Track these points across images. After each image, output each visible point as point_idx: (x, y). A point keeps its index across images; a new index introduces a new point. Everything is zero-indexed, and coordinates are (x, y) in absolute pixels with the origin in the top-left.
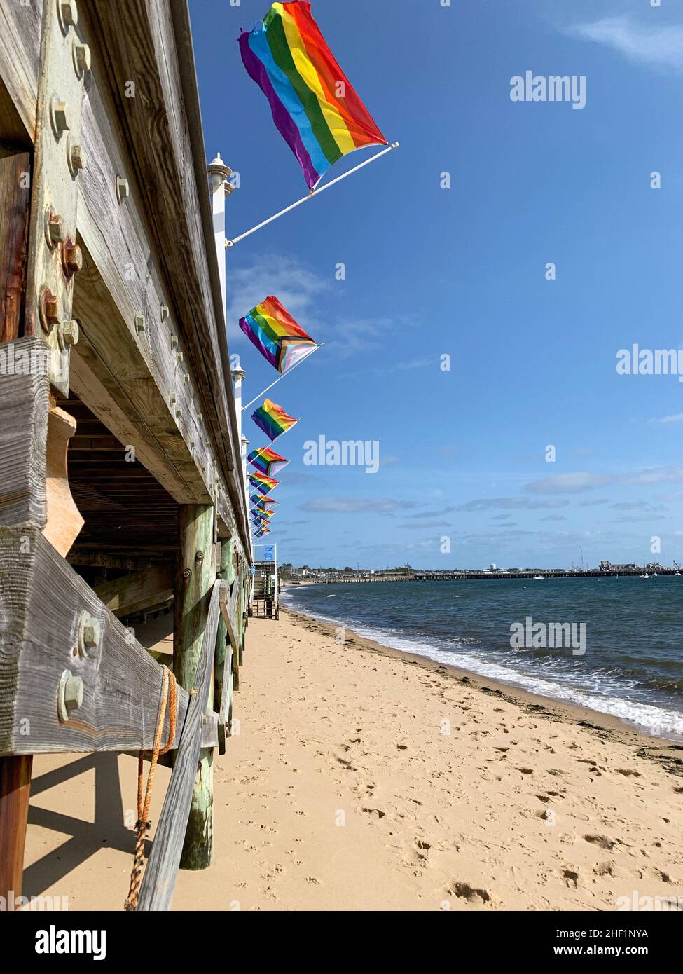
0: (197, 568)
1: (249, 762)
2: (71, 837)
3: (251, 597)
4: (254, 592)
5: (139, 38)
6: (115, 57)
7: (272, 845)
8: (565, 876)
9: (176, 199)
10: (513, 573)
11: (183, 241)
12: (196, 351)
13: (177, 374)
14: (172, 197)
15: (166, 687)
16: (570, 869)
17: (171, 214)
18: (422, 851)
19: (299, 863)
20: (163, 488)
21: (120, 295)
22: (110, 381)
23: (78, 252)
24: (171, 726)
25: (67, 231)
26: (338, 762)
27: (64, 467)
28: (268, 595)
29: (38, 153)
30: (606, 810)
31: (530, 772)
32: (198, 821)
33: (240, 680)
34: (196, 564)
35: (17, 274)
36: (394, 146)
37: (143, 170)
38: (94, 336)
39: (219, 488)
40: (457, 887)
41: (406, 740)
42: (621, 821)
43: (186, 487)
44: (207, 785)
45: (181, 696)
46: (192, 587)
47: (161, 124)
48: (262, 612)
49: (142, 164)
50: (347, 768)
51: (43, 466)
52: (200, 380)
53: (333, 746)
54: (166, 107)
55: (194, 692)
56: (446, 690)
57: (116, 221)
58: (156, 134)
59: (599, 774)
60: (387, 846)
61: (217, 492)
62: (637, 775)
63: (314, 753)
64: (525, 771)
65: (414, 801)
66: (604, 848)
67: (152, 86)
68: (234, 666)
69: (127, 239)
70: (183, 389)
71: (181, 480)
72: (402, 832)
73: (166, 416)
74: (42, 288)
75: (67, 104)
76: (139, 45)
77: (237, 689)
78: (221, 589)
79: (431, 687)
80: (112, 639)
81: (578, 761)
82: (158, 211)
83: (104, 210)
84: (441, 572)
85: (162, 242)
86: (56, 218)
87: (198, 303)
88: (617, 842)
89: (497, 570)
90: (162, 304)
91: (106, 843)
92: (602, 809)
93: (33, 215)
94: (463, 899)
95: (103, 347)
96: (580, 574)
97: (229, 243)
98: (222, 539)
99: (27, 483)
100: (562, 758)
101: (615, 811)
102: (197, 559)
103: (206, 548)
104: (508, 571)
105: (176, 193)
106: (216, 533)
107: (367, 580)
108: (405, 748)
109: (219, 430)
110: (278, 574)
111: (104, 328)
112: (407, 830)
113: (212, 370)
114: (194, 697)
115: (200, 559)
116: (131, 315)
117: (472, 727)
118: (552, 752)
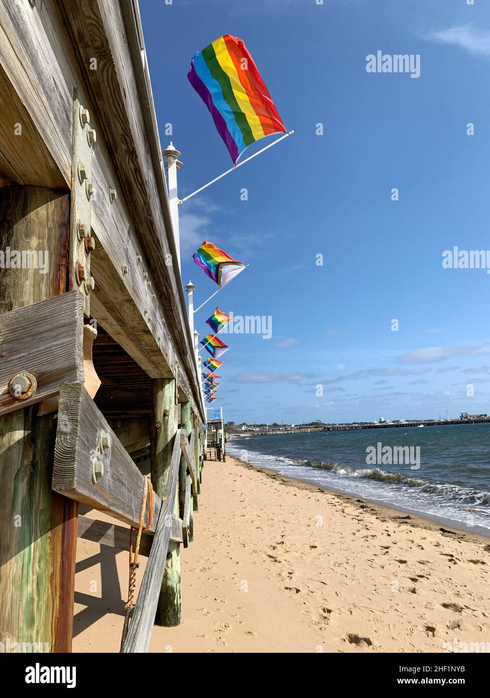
0: (166, 421)
1: (206, 558)
2: (86, 607)
3: (206, 446)
4: (208, 442)
5: (120, 119)
6: (107, 126)
7: (222, 611)
8: (426, 630)
9: (143, 195)
10: (396, 423)
11: (148, 217)
12: (159, 279)
13: (148, 295)
14: (141, 194)
15: (146, 488)
16: (430, 625)
17: (141, 203)
18: (326, 614)
19: (240, 622)
20: (141, 369)
21: (113, 255)
22: (108, 303)
23: (93, 240)
24: (150, 514)
25: (87, 231)
26: (268, 557)
27: (90, 354)
28: (217, 445)
29: (73, 194)
30: (459, 587)
31: (405, 562)
32: (171, 593)
33: (198, 504)
34: (164, 419)
35: (64, 257)
36: (290, 133)
37: (124, 180)
38: (98, 278)
39: (178, 367)
40: (349, 637)
41: (316, 542)
42: (470, 594)
43: (156, 367)
44: (177, 569)
45: (156, 500)
46: (162, 435)
47: (134, 158)
48: (213, 457)
49: (123, 177)
50: (274, 561)
51: (82, 354)
52: (163, 297)
53: (265, 547)
54: (136, 150)
55: (164, 499)
56: (346, 508)
57: (110, 214)
58: (131, 162)
59: (455, 563)
60: (302, 611)
61: (177, 370)
62: (483, 563)
63: (251, 551)
64: (401, 562)
65: (322, 582)
66: (456, 611)
67: (128, 141)
68: (194, 492)
69: (116, 222)
70: (152, 304)
71: (153, 362)
72: (313, 602)
73: (141, 322)
74: (77, 263)
75: (86, 166)
76: (121, 122)
77: (197, 510)
78: (182, 435)
79: (336, 506)
80: (116, 449)
81: (441, 554)
82: (133, 200)
83: (103, 210)
84: (343, 424)
85: (136, 217)
86: (82, 226)
87: (159, 251)
88: (465, 608)
89: (385, 422)
90: (137, 254)
91: (110, 611)
92: (456, 586)
93: (71, 227)
94: (354, 645)
95: (104, 284)
96: (446, 423)
97: (180, 202)
98: (182, 402)
99: (75, 362)
100: (430, 553)
101: (465, 588)
102: (165, 415)
103: (171, 408)
104: (392, 422)
105: (143, 191)
106: (177, 398)
107: (289, 432)
108: (316, 547)
109: (176, 328)
110: (224, 429)
111: (104, 274)
112: (316, 601)
113: (170, 291)
114: (164, 502)
115: (167, 416)
116: (119, 265)
117: (364, 532)
118: (422, 549)
